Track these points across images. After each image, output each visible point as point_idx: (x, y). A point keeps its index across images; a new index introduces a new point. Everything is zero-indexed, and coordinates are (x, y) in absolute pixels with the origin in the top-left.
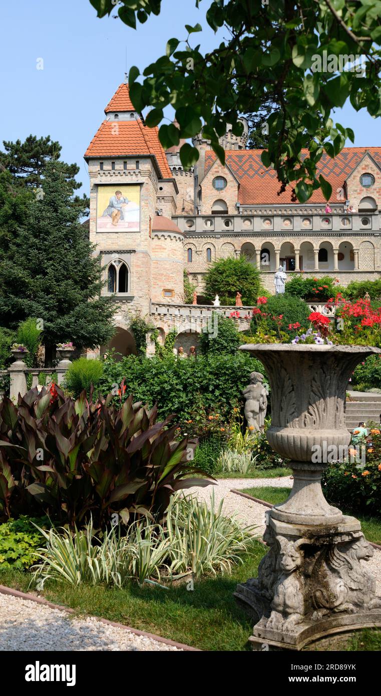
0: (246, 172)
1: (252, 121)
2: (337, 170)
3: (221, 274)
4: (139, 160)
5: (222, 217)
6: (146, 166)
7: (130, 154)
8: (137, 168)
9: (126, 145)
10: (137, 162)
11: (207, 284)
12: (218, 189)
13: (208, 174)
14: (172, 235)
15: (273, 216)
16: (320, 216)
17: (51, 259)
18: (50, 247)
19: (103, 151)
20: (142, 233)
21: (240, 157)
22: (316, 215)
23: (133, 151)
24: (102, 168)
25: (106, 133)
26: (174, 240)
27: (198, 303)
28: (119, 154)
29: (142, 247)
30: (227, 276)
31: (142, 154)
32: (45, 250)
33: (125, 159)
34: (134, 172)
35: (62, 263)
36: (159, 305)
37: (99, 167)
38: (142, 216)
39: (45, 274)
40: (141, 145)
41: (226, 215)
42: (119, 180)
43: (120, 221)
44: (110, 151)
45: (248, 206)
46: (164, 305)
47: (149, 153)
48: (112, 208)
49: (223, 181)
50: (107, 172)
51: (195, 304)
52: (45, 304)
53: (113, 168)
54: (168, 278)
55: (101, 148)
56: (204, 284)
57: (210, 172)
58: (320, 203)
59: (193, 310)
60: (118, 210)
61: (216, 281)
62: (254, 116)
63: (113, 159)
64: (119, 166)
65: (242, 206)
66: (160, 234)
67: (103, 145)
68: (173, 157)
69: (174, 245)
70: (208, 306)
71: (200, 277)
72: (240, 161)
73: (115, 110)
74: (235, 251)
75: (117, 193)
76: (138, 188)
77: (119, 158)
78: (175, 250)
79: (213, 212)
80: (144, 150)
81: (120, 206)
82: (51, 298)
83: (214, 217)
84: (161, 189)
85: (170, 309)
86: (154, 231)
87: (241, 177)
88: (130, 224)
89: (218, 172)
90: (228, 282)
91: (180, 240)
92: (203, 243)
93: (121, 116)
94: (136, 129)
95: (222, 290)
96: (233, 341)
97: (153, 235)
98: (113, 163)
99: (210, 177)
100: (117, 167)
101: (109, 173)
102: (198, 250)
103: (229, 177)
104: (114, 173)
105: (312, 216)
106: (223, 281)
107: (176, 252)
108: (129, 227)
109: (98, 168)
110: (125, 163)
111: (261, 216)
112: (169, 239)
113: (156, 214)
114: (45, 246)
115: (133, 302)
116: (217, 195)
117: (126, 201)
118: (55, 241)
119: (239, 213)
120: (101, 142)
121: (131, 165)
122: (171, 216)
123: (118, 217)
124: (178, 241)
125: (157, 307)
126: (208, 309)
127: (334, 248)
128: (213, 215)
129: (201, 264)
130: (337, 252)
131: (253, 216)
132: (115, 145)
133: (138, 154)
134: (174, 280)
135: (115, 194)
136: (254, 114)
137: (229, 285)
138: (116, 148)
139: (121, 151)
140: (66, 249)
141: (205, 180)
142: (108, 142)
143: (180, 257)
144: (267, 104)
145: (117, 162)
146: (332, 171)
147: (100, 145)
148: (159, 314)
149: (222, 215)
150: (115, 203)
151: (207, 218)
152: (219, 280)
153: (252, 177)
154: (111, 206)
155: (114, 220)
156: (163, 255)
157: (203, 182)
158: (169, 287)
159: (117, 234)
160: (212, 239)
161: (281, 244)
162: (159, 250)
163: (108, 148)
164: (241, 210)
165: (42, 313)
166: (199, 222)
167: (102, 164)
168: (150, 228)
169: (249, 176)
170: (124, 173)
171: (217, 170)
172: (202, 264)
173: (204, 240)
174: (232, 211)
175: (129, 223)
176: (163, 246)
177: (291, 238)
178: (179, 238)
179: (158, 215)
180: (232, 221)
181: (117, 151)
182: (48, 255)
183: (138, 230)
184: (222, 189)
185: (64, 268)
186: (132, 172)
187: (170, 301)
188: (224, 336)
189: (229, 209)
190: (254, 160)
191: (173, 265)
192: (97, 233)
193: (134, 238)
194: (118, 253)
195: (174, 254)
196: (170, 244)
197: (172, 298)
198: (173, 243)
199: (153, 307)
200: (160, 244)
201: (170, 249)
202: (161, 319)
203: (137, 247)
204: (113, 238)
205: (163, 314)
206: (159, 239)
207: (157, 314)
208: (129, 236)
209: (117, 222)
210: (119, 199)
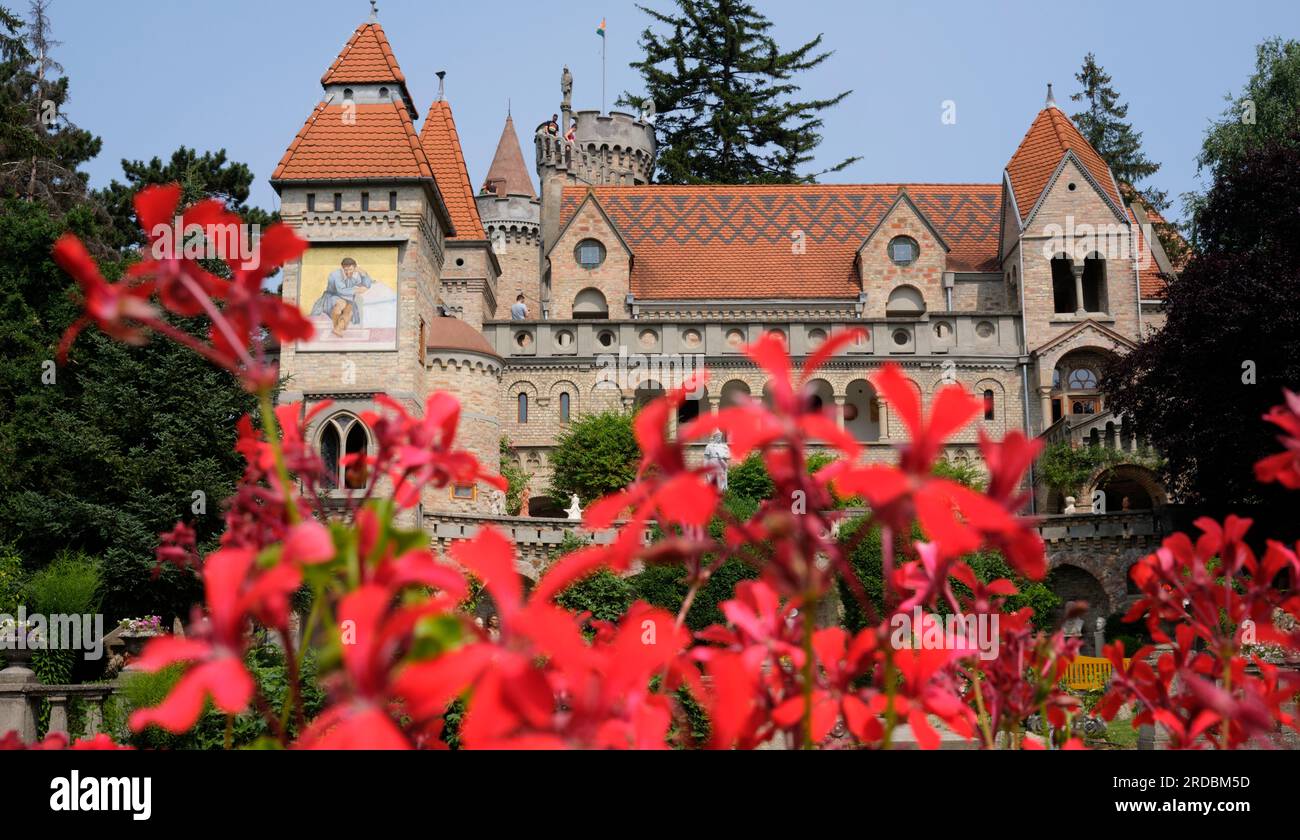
0: (648, 232)
1: (665, 131)
2: (840, 230)
3: (588, 448)
4: (396, 189)
5: (594, 325)
6: (412, 204)
7: (377, 175)
8: (393, 207)
9: (368, 156)
10: (393, 195)
11: (558, 470)
12: (587, 266)
13: (566, 235)
14: (474, 359)
15: (704, 324)
16: (805, 323)
17: (170, 409)
18: (169, 381)
19: (316, 169)
20: (401, 353)
21: (637, 201)
22: (797, 323)
23: (384, 169)
24: (311, 208)
25: (324, 129)
26: (478, 371)
27: (532, 513)
28: (351, 175)
29: (402, 384)
30: (601, 454)
31: (403, 176)
32: (157, 389)
33: (365, 187)
34: (386, 217)
35: (197, 419)
36: (441, 517)
37: (305, 204)
38: (402, 315)
39: (152, 444)
40: (401, 156)
41: (602, 321)
42: (352, 235)
43: (351, 325)
44: (331, 169)
45: (652, 303)
46: (452, 518)
47: (418, 175)
48: (334, 298)
49: (597, 249)
50: (322, 217)
51: (525, 515)
52: (150, 515)
53: (337, 207)
55: (310, 162)
56: (552, 472)
57: (570, 230)
58: (805, 298)
59: (520, 530)
60: (348, 302)
61: (578, 464)
62: (668, 120)
63: (337, 188)
64: (351, 203)
65: (638, 303)
66: (445, 357)
67: (315, 156)
68: (501, 204)
69: (479, 383)
70: (554, 520)
71: (543, 456)
72: (636, 208)
73: (344, 80)
74: (623, 399)
75: (346, 263)
76: (394, 252)
77: (351, 184)
78: (481, 394)
79: (576, 315)
80: (408, 169)
81: (352, 292)
82: (166, 501)
83: (576, 325)
84: (460, 262)
85: (467, 528)
86: (431, 350)
87: (636, 243)
88: (376, 333)
89: (587, 229)
90: (603, 465)
91: (492, 372)
92: (552, 382)
93: (359, 94)
94: (392, 123)
95: (589, 483)
96: (609, 600)
97: (429, 359)
98: (338, 196)
99: (570, 240)
100: (345, 205)
101: (328, 218)
102: (540, 396)
103: (611, 241)
104: (339, 218)
105: (787, 324)
106: (592, 464)
107: (482, 398)
108: (376, 340)
109: (302, 207)
110: (365, 196)
111: (679, 325)
112: (465, 369)
113: (437, 314)
114: (159, 378)
116: (581, 278)
117: (367, 282)
118: (182, 365)
119: (633, 317)
120: (312, 149)
121: (379, 202)
122: (481, 320)
123: (347, 318)
124: (488, 374)
125: (437, 522)
126: (555, 526)
127: (836, 394)
128: (576, 321)
129: (546, 428)
130: (842, 401)
131: (661, 324)
132: (343, 155)
133: (394, 175)
135: (340, 267)
136: (668, 115)
137: (605, 471)
138: (343, 162)
139: (358, 169)
140: (209, 386)
141: (560, 247)
142: (328, 149)
143: (492, 409)
144: (696, 96)
145: (346, 194)
146: (829, 231)
147: (309, 156)
148: (441, 540)
149: (594, 321)
150: (340, 285)
151: (562, 328)
152: (584, 462)
153: (659, 243)
154: (332, 291)
155: (336, 324)
157: (554, 251)
159: (343, 357)
160: (571, 372)
161: (722, 384)
163: (326, 163)
164: (636, 310)
165: (138, 538)
166: (544, 335)
167: (311, 197)
168: (421, 341)
169: (654, 239)
170: (363, 218)
171: (584, 225)
172: (550, 427)
173: (556, 376)
174: (616, 313)
175: (372, 330)
176: (453, 383)
177: (744, 370)
178: (490, 366)
179: (444, 316)
180: (617, 333)
181: (346, 169)
182: (163, 400)
183: (391, 346)
184: (594, 266)
185: (200, 429)
186: (380, 216)
187: (467, 508)
188: (590, 589)
189: (610, 310)
190: (664, 206)
191: (475, 428)
192: (297, 352)
193: (383, 365)
194: (346, 399)
195: (477, 402)
196: (468, 379)
197: (472, 502)
198: (475, 378)
199: (426, 522)
200: (445, 380)
201: (469, 391)
202: (444, 551)
203: (389, 386)
204: (334, 365)
205: (450, 540)
206: (444, 368)
207: (437, 539)
208: (371, 359)
209: (345, 329)
210: (350, 278)
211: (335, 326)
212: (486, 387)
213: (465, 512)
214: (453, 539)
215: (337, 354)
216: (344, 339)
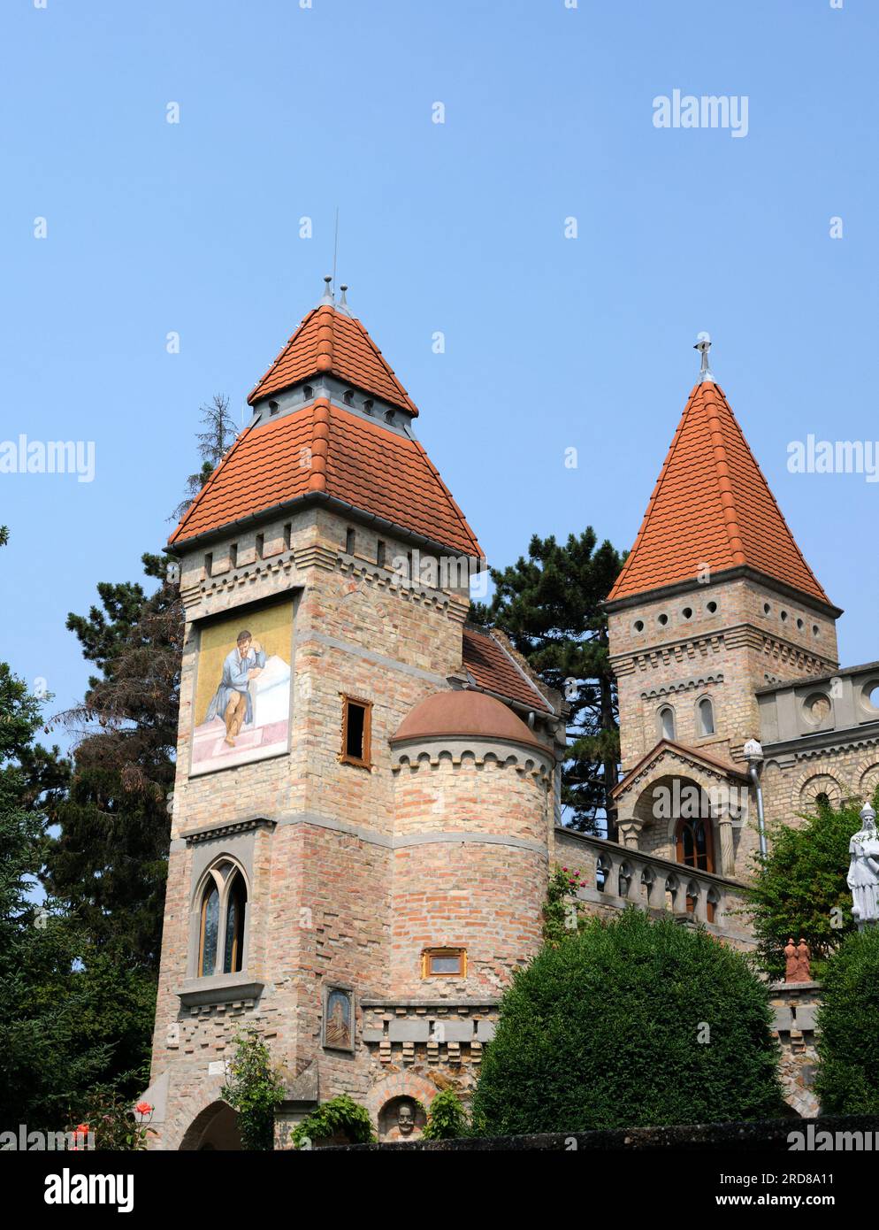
4: (288, 520)
6: (308, 533)
8: (288, 545)
9: (266, 483)
10: (287, 528)
14: (456, 748)
19: (211, 519)
20: (293, 755)
24: (208, 573)
26: (469, 765)
33: (259, 524)
34: (281, 562)
36: (393, 1008)
37: (203, 569)
38: (295, 699)
42: (248, 598)
43: (244, 727)
44: (225, 514)
46: (411, 1009)
47: (304, 492)
48: (230, 690)
50: (220, 581)
53: (234, 564)
54: (442, 906)
60: (242, 693)
63: (233, 535)
64: (247, 553)
66: (413, 752)
67: (216, 502)
69: (470, 784)
73: (273, 390)
75: (241, 639)
76: (289, 607)
77: (243, 526)
78: (474, 801)
81: (246, 678)
85: (440, 1025)
86: (395, 744)
88: (269, 733)
93: (284, 402)
94: (304, 430)
97: (395, 756)
98: (234, 547)
100: (241, 558)
101: (225, 581)
102: (846, 795)
104: (236, 578)
107: (478, 808)
108: (266, 742)
109: (200, 573)
110: (260, 539)
112: (445, 765)
115: (262, 1004)
117: (261, 660)
120: (217, 494)
121: (274, 543)
123: (240, 716)
124: (488, 765)
125: (388, 1016)
132: (243, 491)
134: (464, 911)
135: (235, 645)
138: (239, 500)
142: (232, 488)
143: (502, 822)
145: (239, 542)
147: (211, 503)
148: (396, 1046)
150: (235, 672)
154: (227, 682)
155: (229, 728)
156: (424, 824)
158: (444, 939)
159: (234, 775)
162: (412, 809)
163: (223, 507)
166: (843, 694)
167: (208, 557)
170: (258, 570)
173: (865, 757)
175: (264, 729)
176: (427, 790)
181: (239, 509)
183: (283, 748)
186: (275, 562)
187: (447, 991)
191: (461, 858)
192: (190, 778)
193: (274, 777)
194: (225, 836)
195: (467, 816)
196: (452, 781)
197: (455, 980)
198: (463, 777)
199: (369, 1018)
200: (418, 787)
201: (452, 800)
202: (406, 1064)
203: (279, 807)
204: (223, 789)
205: (411, 1045)
206: (415, 768)
207: (389, 1045)
208: (260, 772)
209: (237, 734)
210: (245, 658)
211: (228, 732)
212: (487, 790)
213: (444, 996)
214: (417, 1044)
215: (229, 772)
216: (237, 748)
